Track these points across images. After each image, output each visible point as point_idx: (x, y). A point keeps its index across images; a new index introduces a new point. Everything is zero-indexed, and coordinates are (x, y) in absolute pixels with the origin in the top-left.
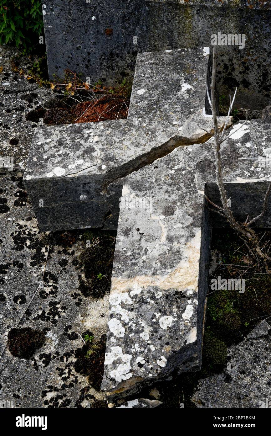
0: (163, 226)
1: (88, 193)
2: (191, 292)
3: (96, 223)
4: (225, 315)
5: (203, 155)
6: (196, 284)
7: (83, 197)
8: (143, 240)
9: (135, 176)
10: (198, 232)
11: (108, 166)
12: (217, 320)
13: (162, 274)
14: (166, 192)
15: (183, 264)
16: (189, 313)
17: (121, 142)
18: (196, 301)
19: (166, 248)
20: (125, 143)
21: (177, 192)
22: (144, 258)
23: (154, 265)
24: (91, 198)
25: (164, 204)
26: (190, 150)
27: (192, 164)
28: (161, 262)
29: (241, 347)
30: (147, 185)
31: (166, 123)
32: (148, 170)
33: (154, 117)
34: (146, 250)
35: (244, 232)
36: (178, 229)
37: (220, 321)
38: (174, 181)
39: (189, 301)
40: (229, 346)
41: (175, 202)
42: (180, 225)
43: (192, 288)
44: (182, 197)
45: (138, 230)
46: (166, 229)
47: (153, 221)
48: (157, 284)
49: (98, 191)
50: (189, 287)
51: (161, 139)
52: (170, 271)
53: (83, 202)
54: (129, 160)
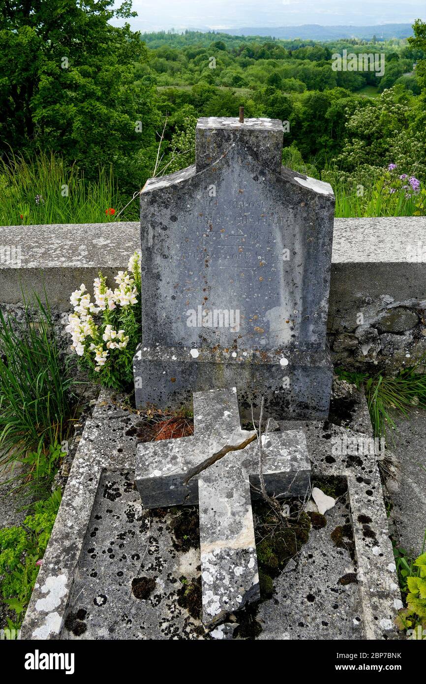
0: (228, 506)
1: (175, 485)
2: (252, 550)
3: (179, 502)
4: (268, 558)
5: (245, 457)
6: (254, 543)
7: (172, 487)
8: (216, 515)
9: (204, 473)
10: (250, 508)
11: (188, 468)
12: (264, 562)
13: (232, 538)
14: (226, 482)
15: (244, 531)
16: (252, 564)
17: (193, 451)
18: (255, 555)
19: (232, 520)
20: (195, 451)
21: (232, 482)
22: (219, 528)
23: (226, 533)
24: (177, 488)
25: (226, 491)
26: (236, 454)
27: (239, 463)
28: (230, 530)
29: (281, 579)
30: (214, 478)
31: (219, 437)
32: (212, 468)
33: (211, 433)
34: (220, 523)
35: (272, 502)
36: (237, 507)
37: (266, 563)
38: (229, 475)
39: (251, 555)
40: (273, 578)
41: (232, 489)
42: (238, 504)
43: (252, 546)
44: (236, 485)
45: (212, 509)
46: (230, 508)
47: (221, 502)
48: (230, 545)
49: (181, 483)
50: (250, 546)
51: (218, 448)
52: (236, 536)
53: (172, 490)
54: (200, 463)
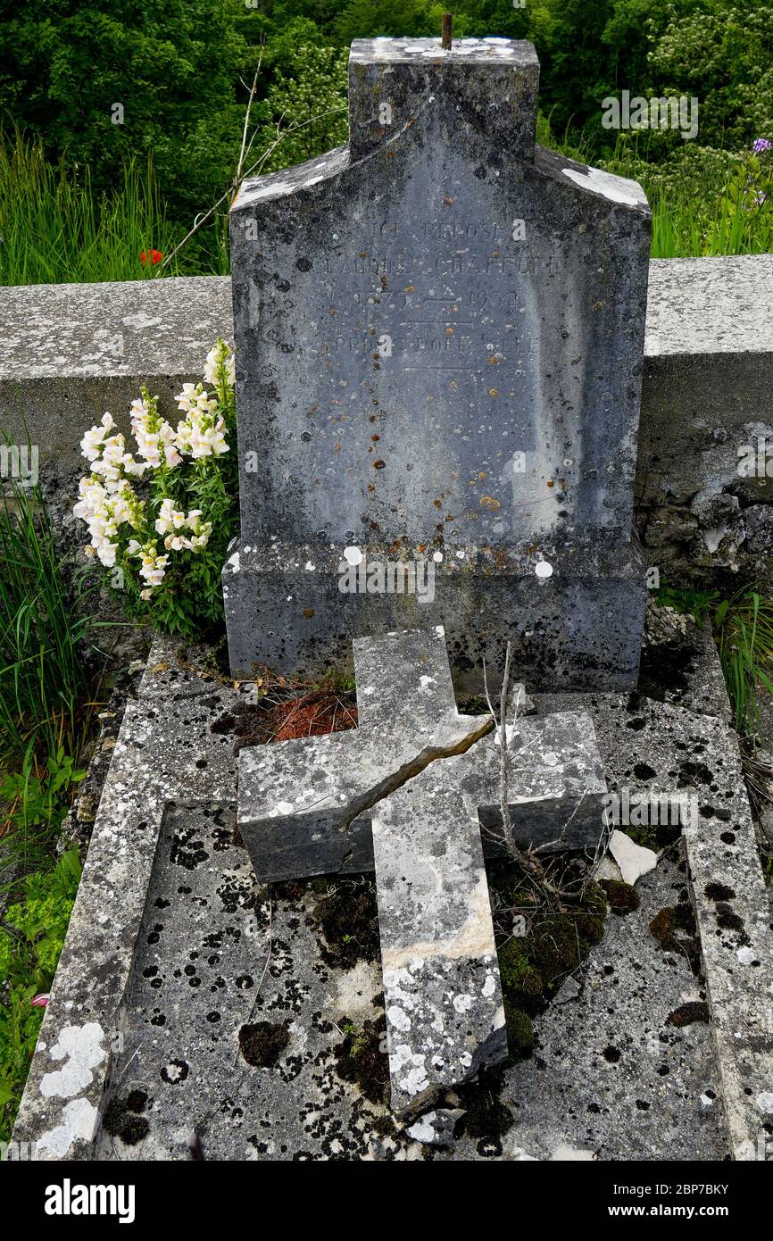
0: (435, 871)
1: (323, 831)
2: (490, 959)
3: (331, 867)
4: (521, 977)
5: (468, 770)
6: (493, 946)
7: (316, 837)
8: (412, 892)
9: (385, 805)
10: (482, 875)
11: (349, 795)
12: (514, 985)
13: (447, 937)
14: (430, 823)
15: (472, 921)
16: (490, 987)
17: (358, 760)
18: (496, 970)
19: (445, 901)
20: (363, 761)
21: (443, 822)
22: (419, 917)
23: (434, 927)
24: (327, 837)
25: (431, 841)
26: (450, 764)
27: (456, 783)
28: (442, 921)
29: (548, 1018)
30: (403, 815)
31: (411, 731)
32: (401, 795)
33: (394, 723)
34: (420, 906)
35: (526, 862)
36: (456, 874)
37: (517, 985)
38: (437, 809)
39: (488, 971)
40: (533, 1017)
41: (444, 837)
42: (457, 868)
43: (489, 952)
44: (452, 829)
45: (404, 879)
46: (440, 875)
47: (422, 864)
48: (443, 952)
49: (336, 828)
50: (485, 952)
51: (411, 754)
52: (456, 932)
53: (316, 844)
54: (374, 784)
